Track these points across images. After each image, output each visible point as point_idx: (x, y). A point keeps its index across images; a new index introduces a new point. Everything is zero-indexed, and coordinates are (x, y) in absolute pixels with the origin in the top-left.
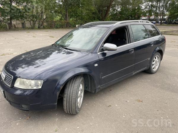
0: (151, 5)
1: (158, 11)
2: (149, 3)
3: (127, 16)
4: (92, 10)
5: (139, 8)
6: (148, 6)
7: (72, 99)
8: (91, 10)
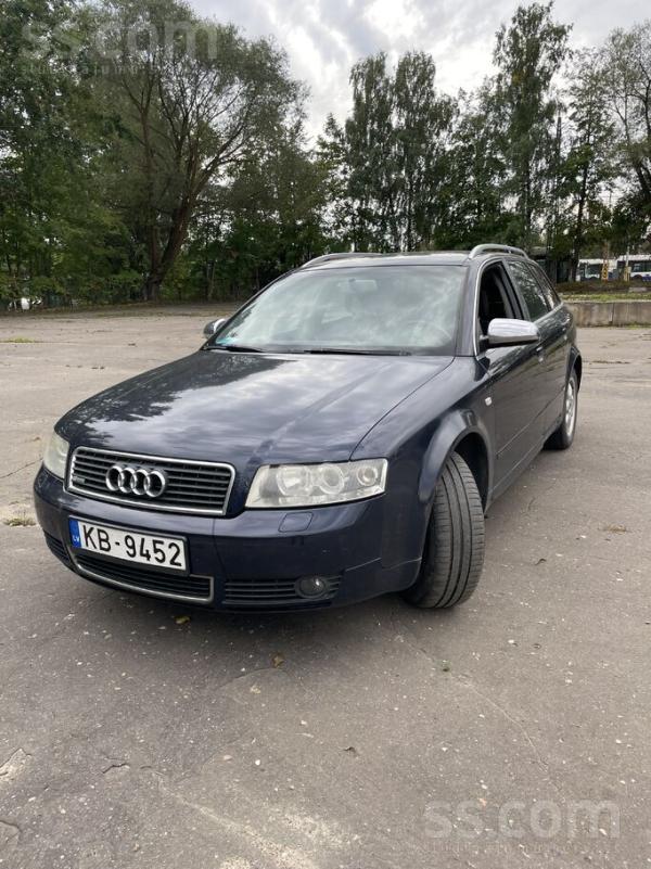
0: (359, 209)
1: (387, 237)
2: (350, 201)
3: (267, 259)
4: (106, 226)
5: (313, 224)
6: (348, 213)
7: (474, 532)
8: (99, 226)
